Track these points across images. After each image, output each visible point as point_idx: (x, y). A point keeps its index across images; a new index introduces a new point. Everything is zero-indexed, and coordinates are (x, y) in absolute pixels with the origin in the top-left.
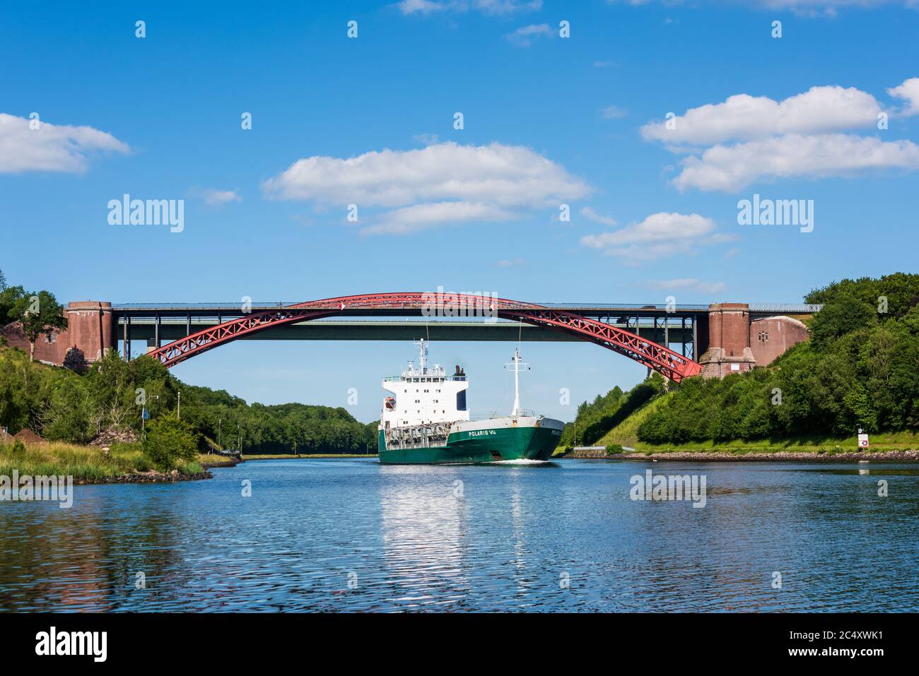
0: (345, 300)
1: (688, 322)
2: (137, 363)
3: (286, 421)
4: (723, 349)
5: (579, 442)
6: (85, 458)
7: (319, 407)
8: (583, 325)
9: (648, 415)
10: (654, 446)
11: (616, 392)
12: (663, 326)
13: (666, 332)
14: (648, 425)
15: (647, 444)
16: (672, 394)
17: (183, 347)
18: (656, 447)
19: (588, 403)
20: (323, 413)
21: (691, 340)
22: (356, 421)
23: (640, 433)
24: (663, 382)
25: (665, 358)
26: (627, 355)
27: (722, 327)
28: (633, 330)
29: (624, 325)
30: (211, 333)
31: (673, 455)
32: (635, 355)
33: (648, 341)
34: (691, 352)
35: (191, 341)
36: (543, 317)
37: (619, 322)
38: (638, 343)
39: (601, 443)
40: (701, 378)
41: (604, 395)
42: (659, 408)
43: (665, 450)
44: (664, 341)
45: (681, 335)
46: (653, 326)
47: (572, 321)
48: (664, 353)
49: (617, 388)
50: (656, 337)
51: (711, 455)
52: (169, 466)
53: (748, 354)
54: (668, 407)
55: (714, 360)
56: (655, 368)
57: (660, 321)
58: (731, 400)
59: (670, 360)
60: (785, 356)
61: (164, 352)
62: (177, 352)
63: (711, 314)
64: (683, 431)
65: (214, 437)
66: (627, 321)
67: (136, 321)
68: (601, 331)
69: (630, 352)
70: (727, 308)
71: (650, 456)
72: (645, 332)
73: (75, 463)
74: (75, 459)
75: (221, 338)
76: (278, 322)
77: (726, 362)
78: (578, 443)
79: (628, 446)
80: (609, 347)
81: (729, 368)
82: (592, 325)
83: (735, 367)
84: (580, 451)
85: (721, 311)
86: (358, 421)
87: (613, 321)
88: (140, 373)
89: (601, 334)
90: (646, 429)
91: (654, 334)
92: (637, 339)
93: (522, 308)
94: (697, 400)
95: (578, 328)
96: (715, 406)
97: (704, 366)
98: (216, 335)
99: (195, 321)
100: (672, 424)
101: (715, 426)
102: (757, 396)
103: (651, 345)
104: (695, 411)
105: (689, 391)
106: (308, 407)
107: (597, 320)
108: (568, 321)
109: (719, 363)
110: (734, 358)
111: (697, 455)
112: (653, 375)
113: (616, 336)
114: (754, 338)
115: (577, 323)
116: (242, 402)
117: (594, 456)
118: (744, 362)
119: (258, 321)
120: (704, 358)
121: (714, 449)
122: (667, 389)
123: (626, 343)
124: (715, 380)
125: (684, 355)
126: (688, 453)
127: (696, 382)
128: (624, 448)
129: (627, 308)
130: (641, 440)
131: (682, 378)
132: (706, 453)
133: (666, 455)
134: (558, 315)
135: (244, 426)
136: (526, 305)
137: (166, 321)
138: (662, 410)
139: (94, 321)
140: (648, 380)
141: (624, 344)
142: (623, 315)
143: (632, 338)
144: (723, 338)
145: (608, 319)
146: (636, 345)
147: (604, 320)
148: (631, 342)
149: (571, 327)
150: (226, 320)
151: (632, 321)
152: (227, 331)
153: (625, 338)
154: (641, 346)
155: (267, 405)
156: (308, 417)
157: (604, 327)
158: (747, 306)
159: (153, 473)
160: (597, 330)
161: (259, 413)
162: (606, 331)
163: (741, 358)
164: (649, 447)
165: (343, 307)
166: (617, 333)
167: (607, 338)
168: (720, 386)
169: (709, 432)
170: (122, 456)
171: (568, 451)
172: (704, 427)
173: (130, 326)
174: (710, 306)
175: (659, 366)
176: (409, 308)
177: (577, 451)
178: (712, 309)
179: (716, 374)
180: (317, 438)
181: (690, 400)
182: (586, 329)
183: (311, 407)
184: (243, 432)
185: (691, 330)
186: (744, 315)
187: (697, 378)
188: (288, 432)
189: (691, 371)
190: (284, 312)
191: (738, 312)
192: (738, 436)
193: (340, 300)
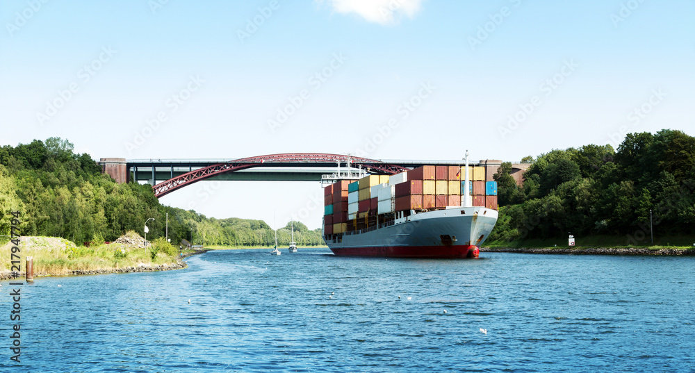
0: (264, 157)
17: (169, 185)
30: (185, 177)
35: (173, 182)
61: (158, 188)
62: (166, 188)
67: (140, 169)
75: (192, 179)
76: (225, 170)
98: (188, 178)
99: (176, 169)
106: (243, 219)
116: (204, 217)
119: (213, 170)
139: (116, 170)
150: (194, 169)
152: (195, 175)
155: (219, 219)
165: (263, 161)
173: (137, 172)
190: (228, 164)
193: (261, 158)
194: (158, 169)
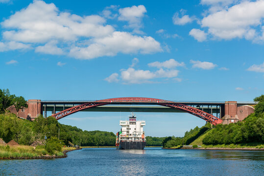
0: (112, 99)
1: (218, 107)
2: (48, 119)
3: (94, 136)
4: (229, 115)
6: (27, 151)
9: (205, 136)
11: (197, 128)
12: (211, 108)
13: (212, 110)
16: (213, 129)
18: (208, 146)
19: (188, 132)
20: (106, 134)
21: (219, 112)
23: (203, 142)
24: (211, 125)
26: (199, 117)
27: (229, 109)
28: (201, 109)
29: (199, 108)
30: (71, 109)
31: (213, 148)
32: (202, 117)
33: (206, 113)
34: (219, 116)
35: (64, 112)
36: (173, 105)
37: (197, 107)
39: (191, 144)
40: (222, 124)
41: (193, 129)
42: (209, 134)
44: (211, 113)
45: (216, 111)
46: (207, 108)
47: (182, 106)
48: (211, 117)
52: (53, 153)
53: (237, 117)
54: (212, 134)
55: (226, 119)
56: (208, 121)
57: (210, 106)
58: (231, 131)
59: (213, 119)
60: (248, 117)
61: (57, 115)
62: (61, 115)
63: (225, 104)
64: (216, 141)
65: (71, 141)
67: (48, 105)
68: (192, 109)
70: (230, 103)
71: (206, 149)
72: (205, 110)
73: (24, 152)
74: (25, 151)
75: (74, 111)
76: (91, 106)
77: (230, 119)
78: (184, 144)
80: (194, 114)
81: (231, 121)
83: (233, 121)
84: (185, 147)
85: (228, 104)
87: (195, 106)
88: (49, 122)
90: (205, 140)
91: (208, 111)
92: (202, 112)
94: (221, 131)
95: (184, 109)
96: (226, 133)
97: (223, 120)
99: (66, 106)
100: (213, 139)
101: (225, 139)
102: (238, 130)
104: (220, 135)
105: (218, 128)
107: (190, 106)
109: (228, 120)
110: (233, 118)
111: (220, 148)
112: (208, 123)
113: (196, 111)
114: (238, 112)
115: (184, 107)
116: (81, 130)
117: (189, 149)
119: (85, 106)
120: (223, 118)
121: (225, 147)
122: (212, 127)
124: (226, 125)
125: (217, 117)
126: (217, 148)
127: (220, 126)
128: (198, 146)
129: (200, 102)
130: (204, 143)
131: (216, 124)
132: (223, 148)
133: (211, 148)
134: (178, 104)
135: (82, 137)
136: (168, 101)
137: (57, 106)
139: (36, 106)
141: (198, 114)
142: (198, 105)
144: (229, 112)
146: (202, 114)
147: (192, 106)
149: (182, 108)
150: (75, 105)
151: (201, 107)
152: (76, 109)
153: (199, 112)
154: (204, 114)
155: (89, 131)
156: (101, 135)
158: (236, 102)
159: (47, 155)
160: (190, 109)
161: (86, 133)
163: (234, 118)
164: (206, 146)
165: (111, 102)
167: (193, 112)
168: (228, 127)
169: (224, 141)
170: (39, 150)
171: (181, 147)
172: (222, 140)
173: (46, 107)
174: (225, 102)
176: (132, 102)
179: (227, 123)
180: (104, 141)
181: (218, 131)
182: (187, 109)
185: (219, 109)
186: (235, 105)
188: (95, 140)
189: (219, 122)
190: (93, 103)
191: (233, 104)
192: (233, 143)
193: (110, 100)
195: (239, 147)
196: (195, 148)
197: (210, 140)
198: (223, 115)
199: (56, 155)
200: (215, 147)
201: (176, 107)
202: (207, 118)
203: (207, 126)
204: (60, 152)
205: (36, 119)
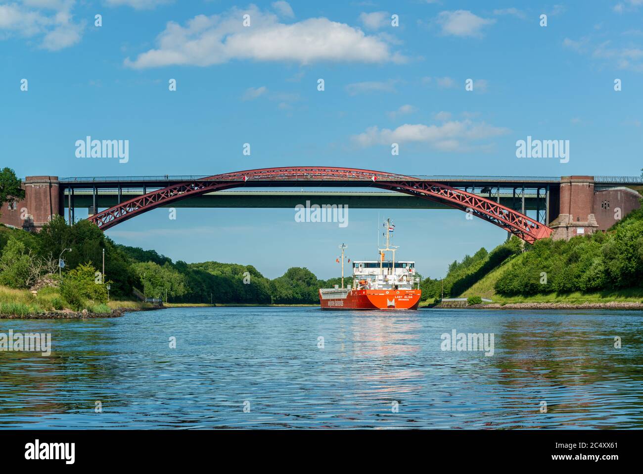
0: (247, 173)
1: (543, 192)
2: (78, 226)
4: (571, 216)
5: (447, 294)
6: (14, 298)
7: (232, 265)
8: (451, 194)
9: (504, 271)
10: (508, 299)
11: (482, 253)
12: (521, 196)
13: (523, 200)
14: (504, 280)
15: (502, 296)
16: (525, 254)
17: (116, 214)
18: (510, 299)
19: (457, 263)
20: (235, 269)
21: (544, 208)
22: (263, 277)
23: (497, 287)
24: (520, 243)
25: (521, 223)
26: (489, 220)
27: (571, 196)
28: (494, 199)
29: (487, 195)
30: (137, 201)
31: (523, 305)
32: (496, 220)
33: (507, 209)
34: (544, 218)
35: (121, 209)
36: (417, 188)
37: (482, 192)
38: (498, 210)
39: (464, 295)
40: (551, 240)
41: (472, 255)
42: (513, 266)
43: (517, 301)
44: (521, 208)
45: (535, 204)
46: (512, 196)
47: (442, 191)
48: (520, 219)
49: (483, 249)
50: (514, 205)
51: (554, 305)
52: (79, 306)
53: (592, 220)
54: (521, 266)
55: (563, 224)
56: (513, 232)
57: (518, 191)
58: (574, 259)
59: (526, 225)
60: (623, 221)
61: (101, 218)
62: (111, 218)
63: (562, 185)
64: (532, 285)
65: (141, 289)
66: (490, 191)
67: (78, 192)
68: (467, 199)
69: (491, 218)
70: (576, 180)
71: (504, 306)
72: (504, 201)
74: (7, 298)
75: (146, 205)
76: (192, 192)
77: (573, 227)
78: (445, 295)
79: (486, 298)
80: (473, 213)
81: (575, 232)
82: (460, 194)
83: (580, 231)
84: (446, 302)
85: (571, 183)
86: (265, 276)
87: (478, 191)
88: (80, 235)
89: (467, 202)
90: (502, 284)
91: (513, 203)
92: (497, 207)
93: (399, 180)
94: (546, 259)
95: (447, 197)
96: (560, 264)
97: (555, 230)
98: (142, 203)
99: (125, 191)
100: (524, 279)
101: (558, 281)
102: (595, 255)
103: (510, 212)
104: (543, 268)
105: (539, 251)
106: (223, 264)
107: (464, 190)
108: (439, 191)
109: (567, 227)
110: (580, 223)
111: (543, 305)
112: (512, 238)
113: (480, 204)
114: (598, 206)
115: (446, 193)
117: (458, 307)
118: (589, 226)
119: (175, 192)
120: (555, 223)
121: (556, 300)
122: (522, 250)
123: (488, 210)
124: (562, 242)
125: (538, 220)
126: (535, 304)
127: (546, 244)
128: (482, 299)
129: (490, 180)
130: (498, 292)
131: (535, 240)
132: (550, 304)
133: (517, 305)
134: (430, 186)
135: (169, 279)
136: (403, 177)
138: (516, 267)
139: (45, 192)
140: (508, 242)
141: (486, 211)
142: (486, 186)
143: (493, 206)
144: (572, 206)
145: (473, 189)
146: (497, 212)
147: (469, 190)
148: (492, 209)
149: (441, 196)
150: (149, 190)
151: (494, 191)
152: (150, 200)
153: (488, 205)
154: (501, 213)
155: (189, 263)
156: (223, 273)
157: (470, 196)
158: (593, 178)
159: (67, 311)
160: (463, 199)
161: (181, 269)
162: (471, 200)
163: (586, 223)
164: (504, 300)
165: (246, 179)
166: (480, 201)
167: (472, 206)
168: (566, 247)
169: (554, 286)
170: (43, 297)
171: (437, 302)
172: (550, 282)
173: (73, 196)
174: (562, 178)
175: (515, 230)
176: (302, 180)
177: (444, 302)
178: (563, 181)
179: (564, 237)
180: (230, 290)
181: (540, 259)
182: (454, 198)
183: (225, 264)
184: (168, 285)
185: (545, 199)
186: (589, 186)
187: (547, 240)
188: (206, 285)
189: (543, 234)
190: (197, 183)
191: (585, 184)
192: (578, 289)
193: (244, 173)
194: (102, 192)
195: (594, 300)
196: (474, 303)
197: (516, 284)
198: (554, 214)
199: (90, 311)
200: (530, 302)
201: (423, 192)
202: (508, 222)
203: (511, 246)
204: (102, 305)
205: (45, 227)
